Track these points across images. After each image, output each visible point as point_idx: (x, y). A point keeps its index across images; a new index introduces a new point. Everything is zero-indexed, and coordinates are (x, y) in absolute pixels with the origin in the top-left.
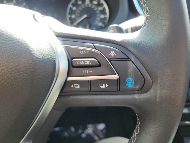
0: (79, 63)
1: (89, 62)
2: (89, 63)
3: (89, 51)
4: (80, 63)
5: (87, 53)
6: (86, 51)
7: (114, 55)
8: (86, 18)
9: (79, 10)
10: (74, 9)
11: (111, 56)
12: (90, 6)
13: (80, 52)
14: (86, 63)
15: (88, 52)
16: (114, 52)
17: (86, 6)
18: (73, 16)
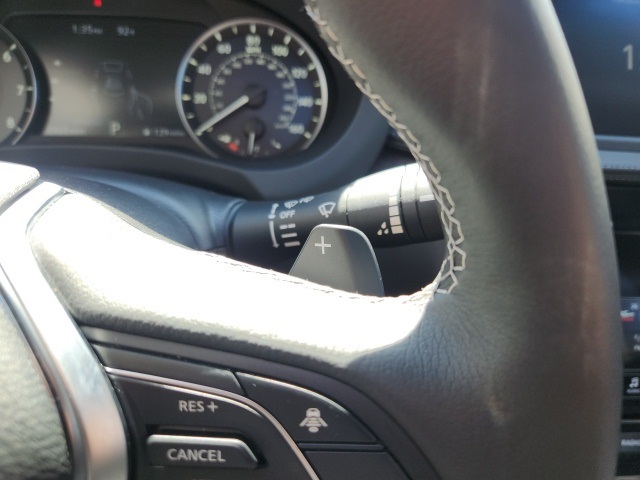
0: (174, 455)
1: (216, 454)
2: (216, 458)
3: (217, 402)
4: (180, 456)
5: (207, 410)
6: (207, 401)
7: (321, 428)
8: (246, 106)
9: (222, 75)
10: (205, 70)
11: (306, 428)
12: (261, 62)
13: (182, 405)
14: (205, 456)
15: (213, 407)
16: (322, 416)
17: (249, 62)
18: (200, 98)
